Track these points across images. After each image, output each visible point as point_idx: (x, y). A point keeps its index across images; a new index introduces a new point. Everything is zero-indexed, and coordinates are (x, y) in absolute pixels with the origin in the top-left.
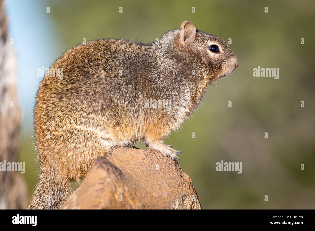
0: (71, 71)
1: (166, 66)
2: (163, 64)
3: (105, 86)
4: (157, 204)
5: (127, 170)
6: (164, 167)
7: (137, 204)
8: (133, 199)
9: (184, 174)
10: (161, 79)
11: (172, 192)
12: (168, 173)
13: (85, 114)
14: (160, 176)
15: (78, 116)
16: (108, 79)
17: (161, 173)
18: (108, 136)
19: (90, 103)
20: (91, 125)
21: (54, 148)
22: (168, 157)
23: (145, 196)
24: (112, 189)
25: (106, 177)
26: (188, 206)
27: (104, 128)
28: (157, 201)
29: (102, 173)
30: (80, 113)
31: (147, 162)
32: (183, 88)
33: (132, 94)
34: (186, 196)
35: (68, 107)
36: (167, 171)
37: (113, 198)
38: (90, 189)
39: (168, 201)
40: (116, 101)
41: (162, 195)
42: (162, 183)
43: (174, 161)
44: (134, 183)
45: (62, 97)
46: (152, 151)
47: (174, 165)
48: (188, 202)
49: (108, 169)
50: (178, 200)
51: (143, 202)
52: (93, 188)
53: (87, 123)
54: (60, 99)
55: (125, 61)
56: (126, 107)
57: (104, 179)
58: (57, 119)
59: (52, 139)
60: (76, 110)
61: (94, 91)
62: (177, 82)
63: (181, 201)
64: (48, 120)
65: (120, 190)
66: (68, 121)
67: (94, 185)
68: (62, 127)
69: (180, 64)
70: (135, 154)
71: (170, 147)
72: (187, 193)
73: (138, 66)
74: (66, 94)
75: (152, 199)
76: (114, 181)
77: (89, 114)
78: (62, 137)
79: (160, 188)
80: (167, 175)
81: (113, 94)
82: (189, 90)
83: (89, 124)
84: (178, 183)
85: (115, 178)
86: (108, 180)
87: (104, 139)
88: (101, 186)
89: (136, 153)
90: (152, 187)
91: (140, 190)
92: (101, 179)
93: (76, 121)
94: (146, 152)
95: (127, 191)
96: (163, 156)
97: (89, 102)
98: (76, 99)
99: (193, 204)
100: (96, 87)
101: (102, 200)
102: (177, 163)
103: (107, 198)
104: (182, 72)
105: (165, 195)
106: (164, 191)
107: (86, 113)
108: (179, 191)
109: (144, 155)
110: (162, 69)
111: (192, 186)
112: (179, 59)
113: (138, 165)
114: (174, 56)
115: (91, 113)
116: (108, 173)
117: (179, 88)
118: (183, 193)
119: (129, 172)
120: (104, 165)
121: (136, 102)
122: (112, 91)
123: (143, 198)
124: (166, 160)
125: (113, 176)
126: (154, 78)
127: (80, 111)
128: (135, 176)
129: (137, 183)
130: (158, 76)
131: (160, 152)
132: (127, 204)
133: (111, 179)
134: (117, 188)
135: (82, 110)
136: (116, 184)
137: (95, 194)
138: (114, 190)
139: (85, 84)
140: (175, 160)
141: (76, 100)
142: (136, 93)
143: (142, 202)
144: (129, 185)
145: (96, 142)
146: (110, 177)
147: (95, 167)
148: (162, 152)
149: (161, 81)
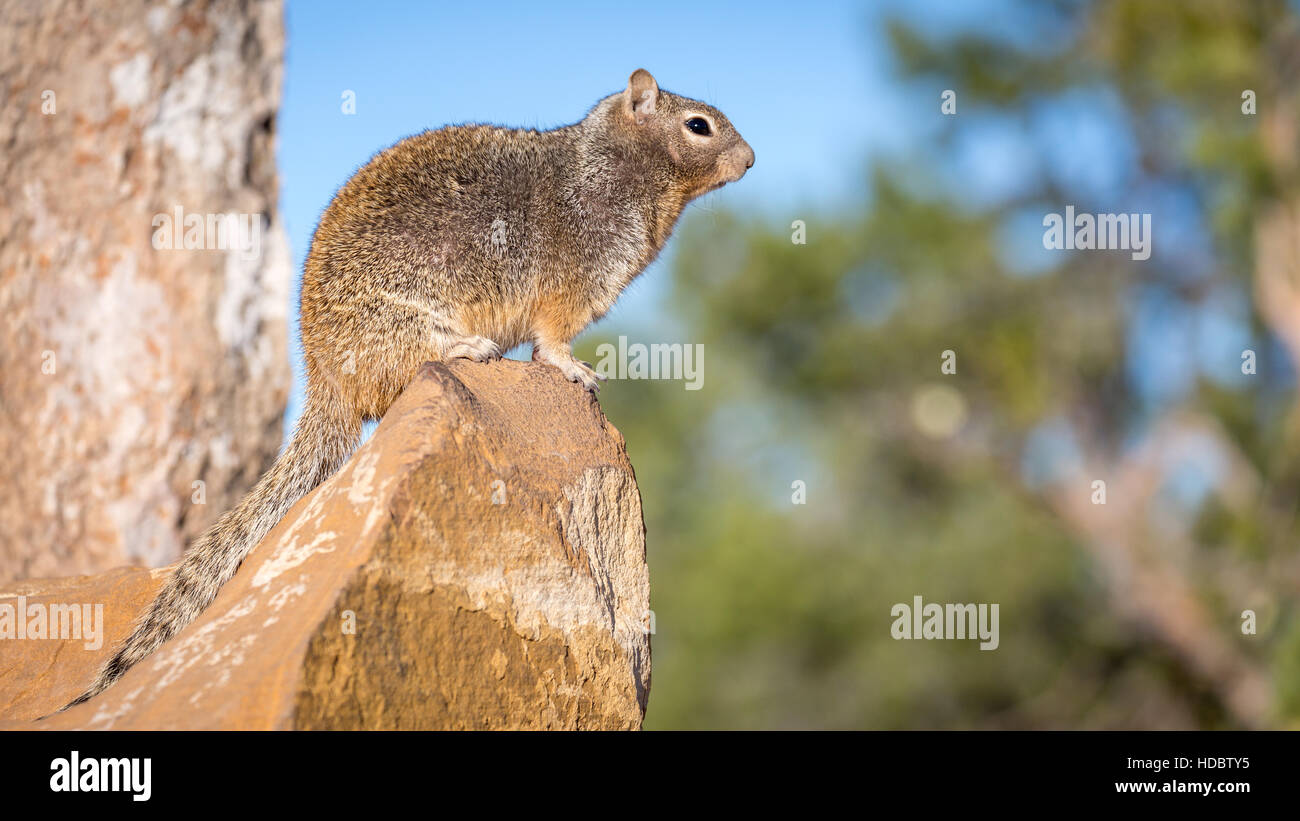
0: (388, 184)
1: (593, 170)
2: (587, 169)
3: (459, 213)
4: (546, 472)
5: (486, 396)
6: (567, 402)
7: (501, 462)
8: (494, 451)
9: (608, 425)
10: (582, 198)
11: (579, 453)
12: (575, 415)
13: (408, 267)
14: (556, 419)
15: (393, 270)
16: (468, 197)
17: (559, 414)
18: (447, 323)
19: (423, 246)
20: (418, 293)
21: (334, 345)
22: (576, 382)
23: (520, 452)
24: (451, 422)
25: (440, 398)
26: (613, 488)
27: (446, 305)
28: (547, 465)
29: (434, 389)
30: (399, 264)
31: (532, 389)
32: (629, 216)
33: (518, 230)
34: (608, 467)
35: (374, 250)
36: (573, 411)
37: (450, 439)
38: (406, 417)
39: (570, 470)
40: (481, 247)
41: (558, 457)
42: (560, 433)
43: (589, 394)
44: (501, 422)
45: (364, 231)
46: (543, 366)
47: (589, 402)
48: (612, 481)
49: (446, 382)
50: (590, 471)
51: (516, 462)
52: (410, 416)
53: (410, 286)
54: (360, 234)
55: (503, 162)
56: (502, 260)
57: (435, 401)
58: (347, 276)
59: (329, 323)
60: (392, 256)
61: (434, 222)
62: (616, 204)
63: (599, 476)
64: (327, 280)
65: (467, 428)
66: (369, 279)
67: (412, 411)
68: (354, 294)
69: (622, 163)
70: (507, 370)
71: (584, 364)
72: (612, 463)
73: (532, 173)
74: (374, 225)
75: (535, 459)
76: (456, 407)
77: (417, 267)
78: (352, 320)
79: (556, 442)
80: (572, 420)
81: (474, 232)
82: (639, 217)
83: (414, 290)
84: (595, 438)
85: (459, 403)
86: (444, 403)
87: (437, 328)
88: (427, 413)
89: (509, 367)
90: (537, 438)
91: (511, 439)
92: (430, 400)
93: (387, 280)
94: (531, 368)
95: (482, 433)
96: (567, 380)
97: (423, 242)
98: (395, 234)
99: (623, 487)
100: (440, 213)
101: (427, 440)
102: (596, 400)
103: (438, 437)
104: (626, 181)
105: (565, 457)
106: (564, 450)
107: (412, 264)
108: (595, 454)
109: (526, 374)
110: (582, 180)
111: (624, 451)
112: (618, 154)
113: (511, 391)
114: (608, 148)
115: (423, 266)
116: (445, 390)
117: (621, 216)
118: (604, 461)
119: (492, 402)
120: (438, 374)
121: (526, 247)
122: (473, 223)
123: (516, 454)
124: (571, 389)
125: (454, 397)
126: (566, 197)
127: (398, 259)
128: (502, 410)
129: (506, 424)
130: (574, 193)
131: (560, 371)
132: (481, 458)
133: (450, 401)
134: (461, 422)
135: (404, 259)
136: (460, 415)
137: (413, 427)
138: (454, 425)
139: (416, 205)
140: (591, 391)
141: (394, 237)
142: (526, 228)
143: (513, 461)
144: (489, 423)
145: (419, 333)
146: (448, 399)
147: (419, 377)
148: (564, 370)
149: (581, 203)
